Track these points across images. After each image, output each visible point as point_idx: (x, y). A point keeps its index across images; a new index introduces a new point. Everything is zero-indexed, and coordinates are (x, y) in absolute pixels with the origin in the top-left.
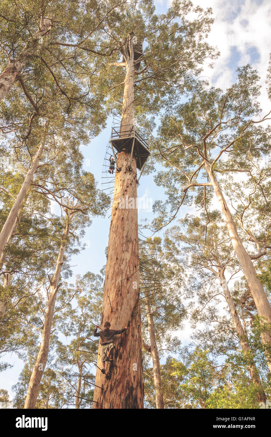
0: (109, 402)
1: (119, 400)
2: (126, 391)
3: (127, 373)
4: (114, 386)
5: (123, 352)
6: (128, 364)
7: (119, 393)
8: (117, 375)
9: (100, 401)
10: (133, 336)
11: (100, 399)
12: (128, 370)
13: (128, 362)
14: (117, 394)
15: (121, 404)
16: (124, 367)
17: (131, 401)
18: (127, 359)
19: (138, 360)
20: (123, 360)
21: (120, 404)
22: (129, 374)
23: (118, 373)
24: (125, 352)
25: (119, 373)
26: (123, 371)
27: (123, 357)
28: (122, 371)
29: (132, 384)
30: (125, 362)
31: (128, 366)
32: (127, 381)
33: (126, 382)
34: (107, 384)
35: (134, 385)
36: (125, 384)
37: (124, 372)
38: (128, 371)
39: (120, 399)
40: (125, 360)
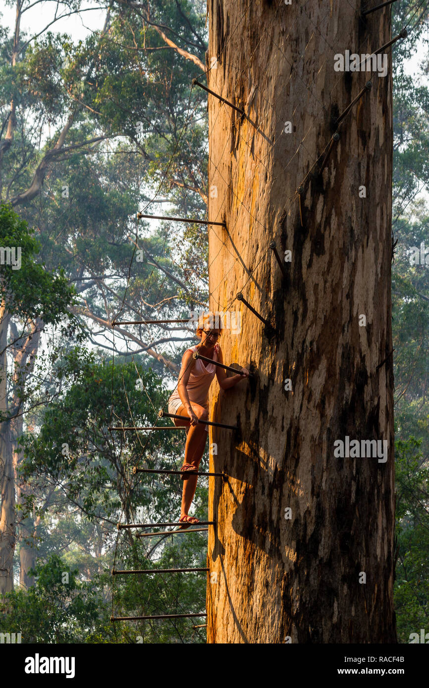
0: (283, 427)
1: (318, 422)
2: (342, 389)
3: (345, 315)
4: (297, 367)
5: (328, 222)
6: (346, 274)
7: (317, 396)
8: (308, 323)
9: (248, 423)
10: (364, 136)
11: (248, 417)
12: (346, 303)
13: (347, 266)
14: (309, 401)
15: (325, 437)
16: (334, 291)
17: (358, 423)
18: (344, 253)
19: (381, 256)
20: (326, 258)
21: (320, 438)
22: (351, 317)
23: (310, 315)
24: (334, 220)
25: (315, 317)
26: (328, 307)
27: (327, 245)
28: (325, 305)
29: (363, 359)
30: (335, 268)
31: (345, 282)
32: (345, 347)
33: (340, 351)
34: (268, 361)
35: (368, 364)
36: (339, 359)
37: (334, 309)
38: (348, 308)
39: (323, 415)
40: (336, 260)
